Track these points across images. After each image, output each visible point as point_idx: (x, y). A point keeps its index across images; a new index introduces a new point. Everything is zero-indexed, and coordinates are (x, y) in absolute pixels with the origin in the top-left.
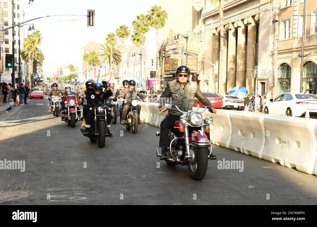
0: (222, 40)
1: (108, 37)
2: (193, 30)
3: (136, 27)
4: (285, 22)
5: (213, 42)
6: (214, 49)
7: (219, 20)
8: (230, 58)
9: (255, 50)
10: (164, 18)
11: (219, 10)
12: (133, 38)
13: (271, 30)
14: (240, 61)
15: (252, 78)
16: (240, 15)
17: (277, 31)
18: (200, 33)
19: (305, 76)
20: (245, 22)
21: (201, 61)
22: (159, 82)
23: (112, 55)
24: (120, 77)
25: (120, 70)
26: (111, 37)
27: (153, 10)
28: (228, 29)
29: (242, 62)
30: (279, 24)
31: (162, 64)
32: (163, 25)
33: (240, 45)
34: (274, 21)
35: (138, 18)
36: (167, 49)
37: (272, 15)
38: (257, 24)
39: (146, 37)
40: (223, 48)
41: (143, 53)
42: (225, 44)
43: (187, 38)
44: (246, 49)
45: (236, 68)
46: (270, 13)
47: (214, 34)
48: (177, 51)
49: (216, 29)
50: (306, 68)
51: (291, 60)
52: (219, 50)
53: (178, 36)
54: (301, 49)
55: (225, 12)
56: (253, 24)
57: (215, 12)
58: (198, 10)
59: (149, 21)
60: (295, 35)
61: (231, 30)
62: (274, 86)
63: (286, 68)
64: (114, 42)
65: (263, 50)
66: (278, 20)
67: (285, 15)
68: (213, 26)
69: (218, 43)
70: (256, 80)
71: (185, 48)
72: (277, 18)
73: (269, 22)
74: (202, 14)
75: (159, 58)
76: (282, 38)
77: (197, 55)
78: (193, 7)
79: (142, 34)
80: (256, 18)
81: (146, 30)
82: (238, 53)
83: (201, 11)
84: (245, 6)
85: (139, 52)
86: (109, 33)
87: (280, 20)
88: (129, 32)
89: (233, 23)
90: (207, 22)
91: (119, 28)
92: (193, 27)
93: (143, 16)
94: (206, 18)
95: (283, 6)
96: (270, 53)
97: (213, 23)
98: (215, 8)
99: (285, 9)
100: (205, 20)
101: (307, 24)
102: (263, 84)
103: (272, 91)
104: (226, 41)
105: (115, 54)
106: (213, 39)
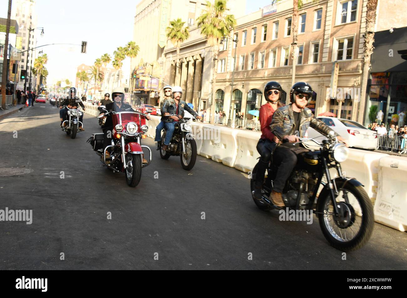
0: (177, 69)
1: (96, 61)
2: (157, 60)
3: (116, 56)
4: (222, 61)
5: (171, 70)
6: (171, 75)
7: (176, 55)
8: (183, 83)
9: (200, 78)
10: (137, 51)
11: (176, 48)
12: (113, 63)
13: (212, 65)
14: (189, 85)
15: (197, 97)
16: (191, 53)
17: (216, 66)
18: (162, 63)
19: (233, 99)
20: (195, 58)
21: (161, 83)
22: (130, 96)
23: (97, 74)
24: (102, 91)
25: (103, 86)
26: (98, 61)
27: (129, 45)
28: (182, 62)
29: (191, 86)
30: (218, 61)
31: (133, 83)
32: (136, 55)
33: (190, 74)
34: (215, 59)
35: (118, 49)
36: (138, 73)
37: (213, 55)
38: (203, 60)
39: (123, 63)
40: (178, 75)
41: (120, 74)
42: (179, 72)
43: (152, 66)
44: (194, 77)
45: (186, 90)
46: (212, 53)
47: (172, 65)
48: (144, 74)
49: (174, 61)
50: (234, 94)
51: (225, 87)
52: (175, 76)
53: (146, 64)
54: (232, 80)
55: (181, 50)
56: (200, 60)
57: (174, 49)
58: (162, 47)
59: (126, 52)
60: (228, 70)
61: (184, 62)
62: (212, 105)
63: (221, 92)
64: (100, 65)
65: (206, 78)
66: (217, 59)
67: (222, 56)
68: (172, 59)
69: (174, 71)
70: (200, 99)
71: (151, 73)
72: (217, 58)
73: (211, 59)
74: (164, 50)
75: (132, 79)
76: (219, 71)
77: (159, 78)
78: (158, 45)
79: (120, 60)
80: (202, 56)
81: (123, 58)
82: (188, 79)
83: (163, 48)
84: (195, 47)
85: (117, 73)
86: (97, 59)
87: (219, 59)
88: (110, 58)
89: (186, 58)
90: (168, 56)
91: (103, 55)
92: (158, 58)
93: (121, 48)
94: (167, 53)
95: (221, 50)
96: (211, 81)
97: (172, 57)
98: (174, 47)
99: (223, 52)
100: (166, 54)
101: (237, 63)
102: (204, 102)
103: (211, 108)
104: (180, 70)
105: (100, 74)
106: (171, 68)
